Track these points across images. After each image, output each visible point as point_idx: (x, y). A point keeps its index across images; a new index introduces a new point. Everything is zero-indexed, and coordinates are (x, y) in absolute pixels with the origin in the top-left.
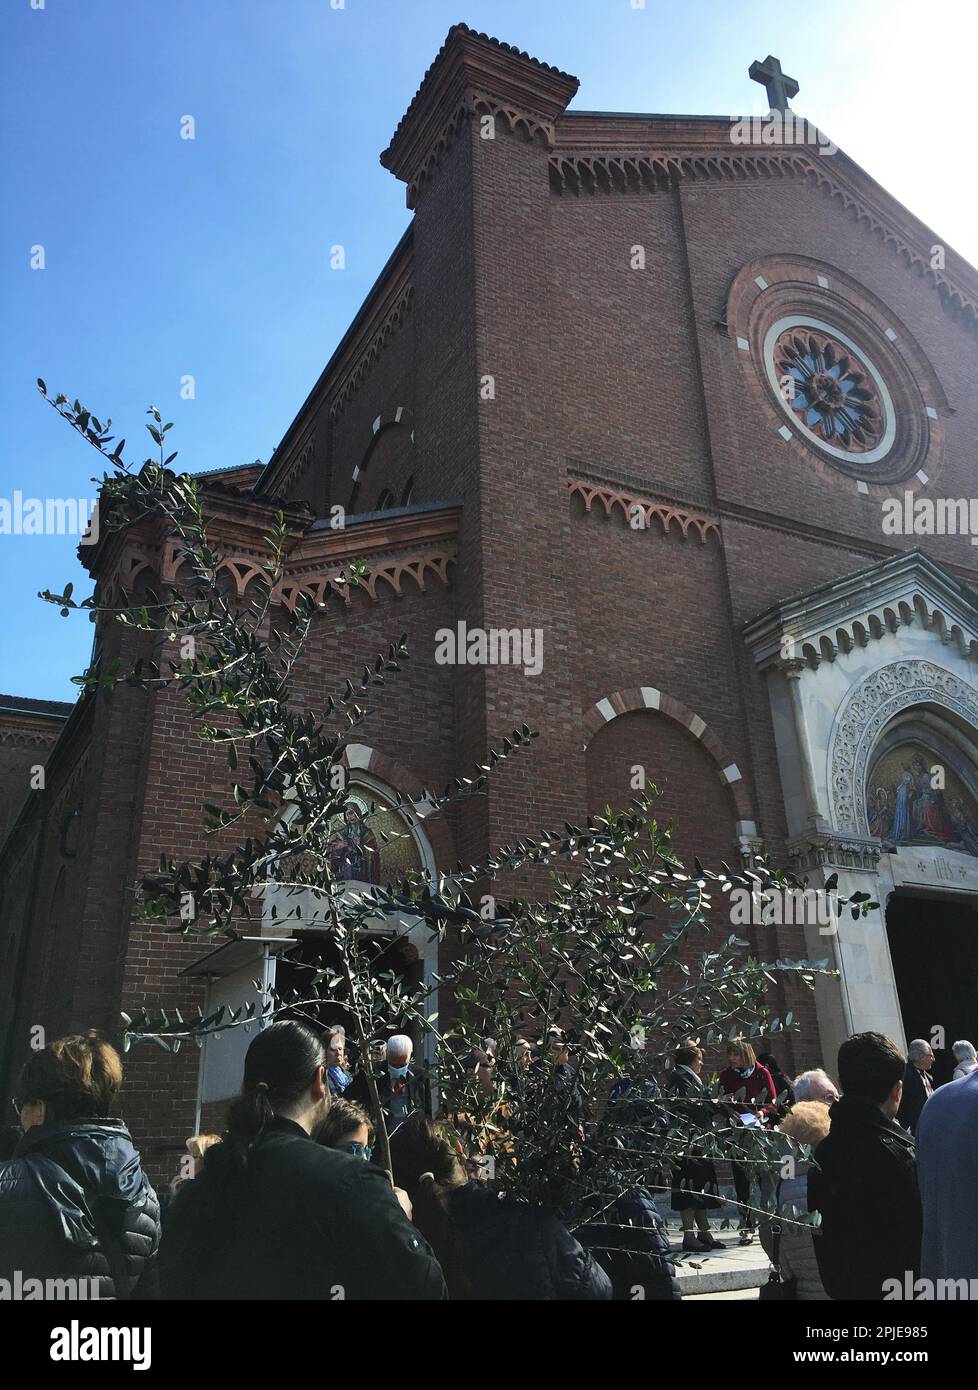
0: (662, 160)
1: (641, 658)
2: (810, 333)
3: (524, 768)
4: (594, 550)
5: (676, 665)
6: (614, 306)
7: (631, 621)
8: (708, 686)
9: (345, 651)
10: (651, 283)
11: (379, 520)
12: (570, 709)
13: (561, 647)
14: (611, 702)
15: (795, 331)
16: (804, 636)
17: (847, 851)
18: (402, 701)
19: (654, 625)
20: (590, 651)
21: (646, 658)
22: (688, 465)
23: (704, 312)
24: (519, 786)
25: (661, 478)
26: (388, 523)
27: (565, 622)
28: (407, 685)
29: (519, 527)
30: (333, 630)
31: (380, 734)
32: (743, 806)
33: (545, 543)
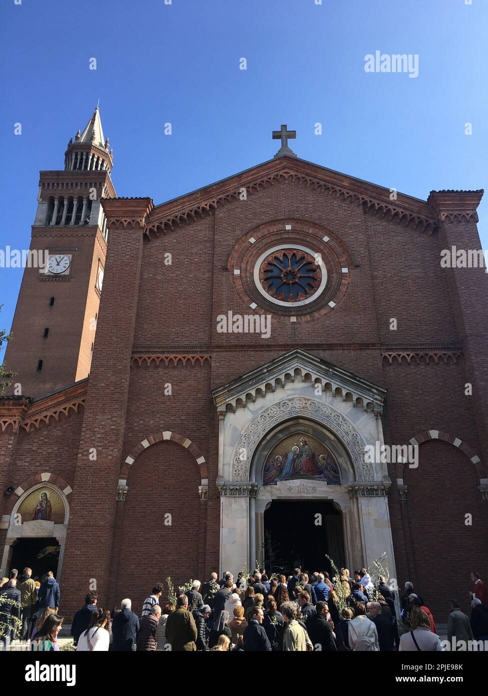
0: (206, 205)
1: (164, 420)
2: (284, 251)
3: (89, 476)
4: (150, 381)
5: (181, 420)
6: (177, 276)
7: (163, 406)
8: (196, 426)
9: (46, 440)
10: (197, 260)
11: (59, 392)
12: (112, 450)
13: (113, 427)
14: (148, 440)
15: (275, 253)
16: (227, 400)
17: (233, 489)
18: (65, 454)
19: (173, 405)
20: (142, 422)
21: (167, 420)
22: (202, 333)
23: (218, 265)
24: (86, 482)
25: (187, 342)
26: (63, 392)
27: (116, 417)
28: (67, 448)
29: (103, 385)
30: (43, 434)
31: (54, 468)
32: (203, 473)
33: (113, 388)
